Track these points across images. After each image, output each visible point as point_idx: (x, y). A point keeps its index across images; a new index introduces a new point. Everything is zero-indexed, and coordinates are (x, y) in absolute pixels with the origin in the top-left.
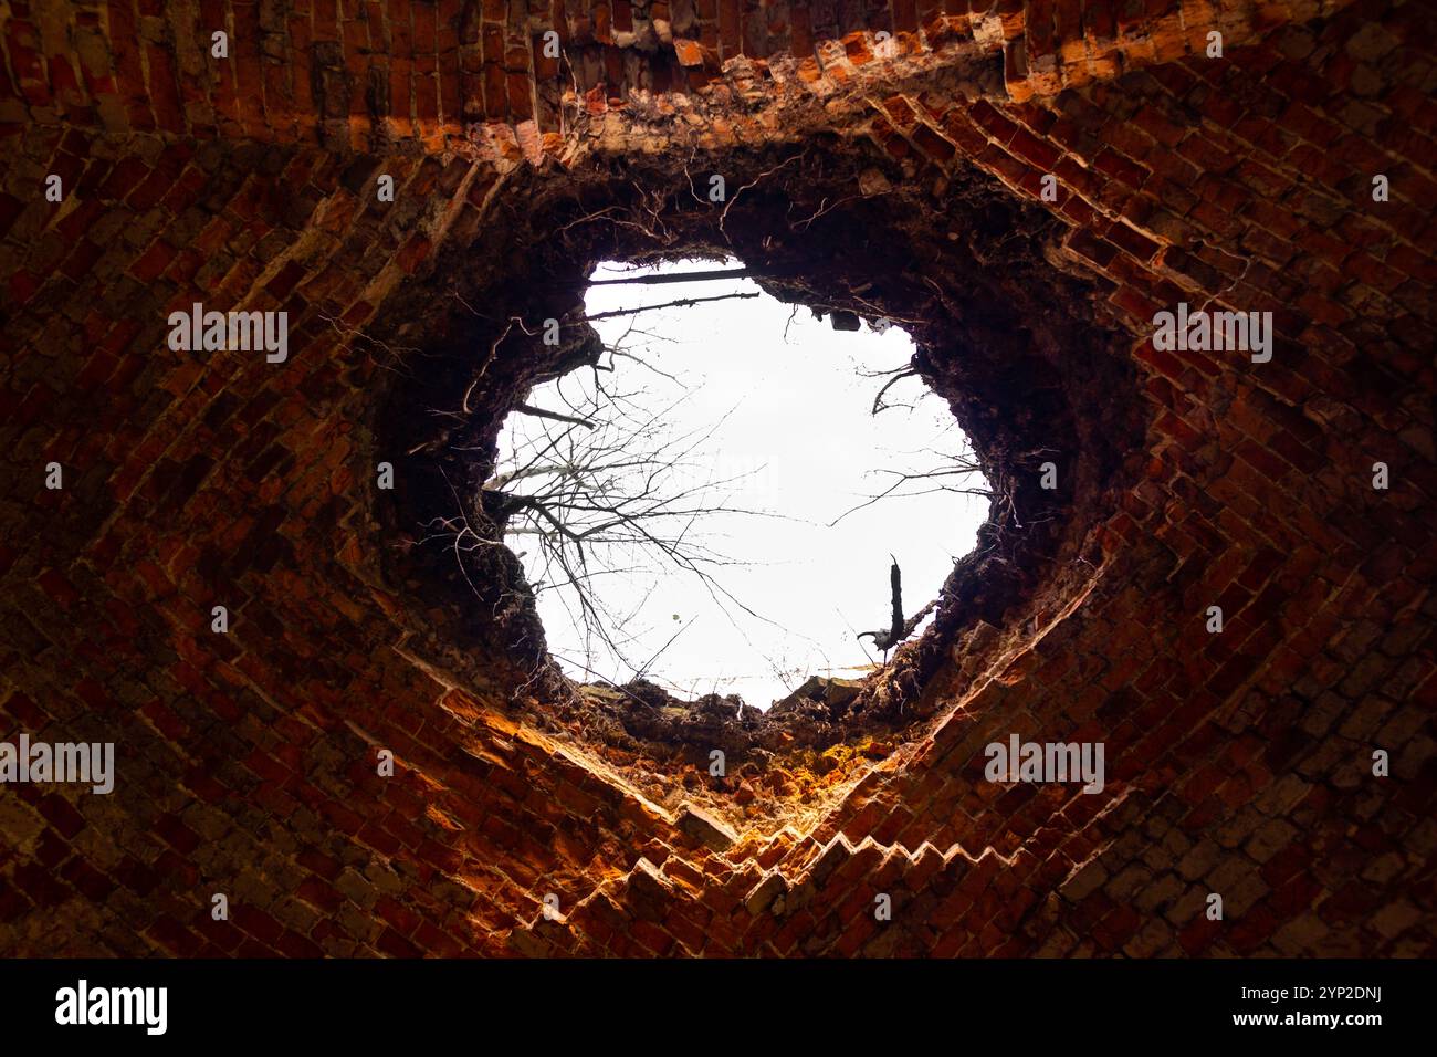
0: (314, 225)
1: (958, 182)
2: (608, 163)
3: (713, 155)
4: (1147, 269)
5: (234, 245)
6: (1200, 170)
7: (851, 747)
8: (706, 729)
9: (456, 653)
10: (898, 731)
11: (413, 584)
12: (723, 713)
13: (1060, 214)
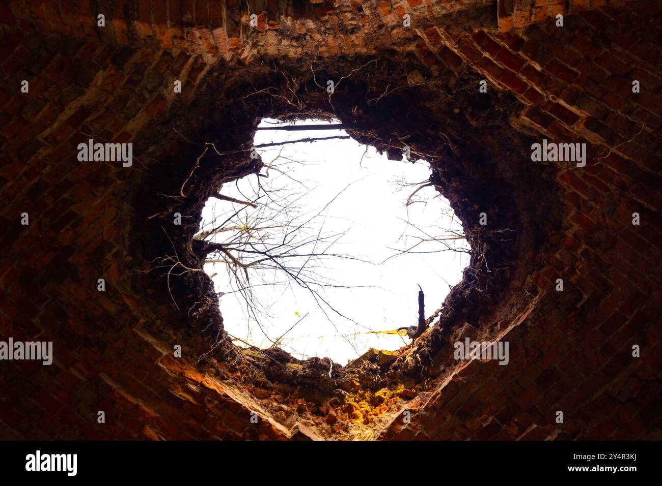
0: (95, 86)
1: (463, 80)
2: (268, 62)
3: (327, 60)
4: (571, 130)
5: (46, 94)
6: (608, 73)
7: (391, 390)
8: (311, 377)
9: (171, 332)
10: (418, 384)
11: (150, 291)
12: (321, 368)
13: (522, 98)
